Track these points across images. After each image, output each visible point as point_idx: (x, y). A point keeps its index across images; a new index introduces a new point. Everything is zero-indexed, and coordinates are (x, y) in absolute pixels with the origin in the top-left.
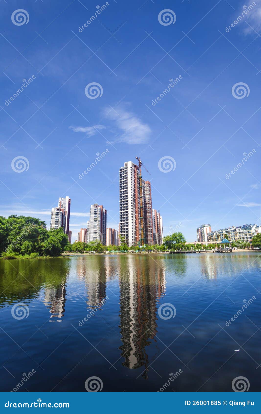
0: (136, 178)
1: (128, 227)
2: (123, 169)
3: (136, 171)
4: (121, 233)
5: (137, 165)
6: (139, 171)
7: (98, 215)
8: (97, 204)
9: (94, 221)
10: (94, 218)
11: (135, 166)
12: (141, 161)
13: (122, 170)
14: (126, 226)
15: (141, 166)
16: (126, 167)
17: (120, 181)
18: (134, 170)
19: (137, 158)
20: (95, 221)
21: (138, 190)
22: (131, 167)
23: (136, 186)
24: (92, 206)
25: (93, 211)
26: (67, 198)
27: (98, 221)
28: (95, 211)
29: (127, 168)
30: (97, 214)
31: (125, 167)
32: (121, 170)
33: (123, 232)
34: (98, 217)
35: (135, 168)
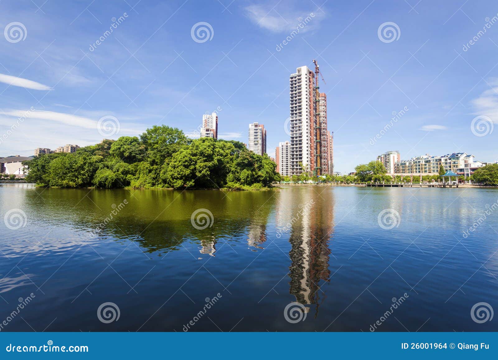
0: (312, 89)
1: (302, 152)
2: (295, 76)
3: (311, 80)
4: (292, 160)
5: (313, 71)
6: (315, 80)
7: (259, 136)
8: (258, 123)
9: (254, 144)
10: (254, 141)
11: (310, 73)
12: (318, 66)
13: (294, 78)
14: (299, 151)
15: (318, 72)
16: (300, 74)
17: (291, 93)
18: (309, 78)
19: (315, 62)
20: (256, 144)
21: (314, 105)
22: (306, 75)
23: (312, 99)
24: (250, 125)
25: (252, 132)
26: (214, 115)
27: (259, 145)
28: (255, 132)
29: (300, 76)
30: (257, 135)
31: (297, 73)
32: (292, 78)
33: (295, 159)
34: (259, 139)
35: (310, 75)
